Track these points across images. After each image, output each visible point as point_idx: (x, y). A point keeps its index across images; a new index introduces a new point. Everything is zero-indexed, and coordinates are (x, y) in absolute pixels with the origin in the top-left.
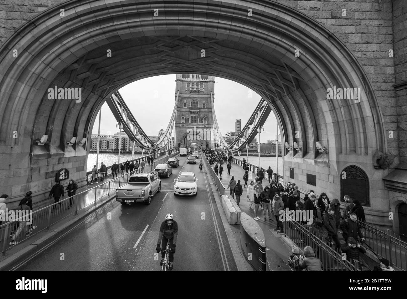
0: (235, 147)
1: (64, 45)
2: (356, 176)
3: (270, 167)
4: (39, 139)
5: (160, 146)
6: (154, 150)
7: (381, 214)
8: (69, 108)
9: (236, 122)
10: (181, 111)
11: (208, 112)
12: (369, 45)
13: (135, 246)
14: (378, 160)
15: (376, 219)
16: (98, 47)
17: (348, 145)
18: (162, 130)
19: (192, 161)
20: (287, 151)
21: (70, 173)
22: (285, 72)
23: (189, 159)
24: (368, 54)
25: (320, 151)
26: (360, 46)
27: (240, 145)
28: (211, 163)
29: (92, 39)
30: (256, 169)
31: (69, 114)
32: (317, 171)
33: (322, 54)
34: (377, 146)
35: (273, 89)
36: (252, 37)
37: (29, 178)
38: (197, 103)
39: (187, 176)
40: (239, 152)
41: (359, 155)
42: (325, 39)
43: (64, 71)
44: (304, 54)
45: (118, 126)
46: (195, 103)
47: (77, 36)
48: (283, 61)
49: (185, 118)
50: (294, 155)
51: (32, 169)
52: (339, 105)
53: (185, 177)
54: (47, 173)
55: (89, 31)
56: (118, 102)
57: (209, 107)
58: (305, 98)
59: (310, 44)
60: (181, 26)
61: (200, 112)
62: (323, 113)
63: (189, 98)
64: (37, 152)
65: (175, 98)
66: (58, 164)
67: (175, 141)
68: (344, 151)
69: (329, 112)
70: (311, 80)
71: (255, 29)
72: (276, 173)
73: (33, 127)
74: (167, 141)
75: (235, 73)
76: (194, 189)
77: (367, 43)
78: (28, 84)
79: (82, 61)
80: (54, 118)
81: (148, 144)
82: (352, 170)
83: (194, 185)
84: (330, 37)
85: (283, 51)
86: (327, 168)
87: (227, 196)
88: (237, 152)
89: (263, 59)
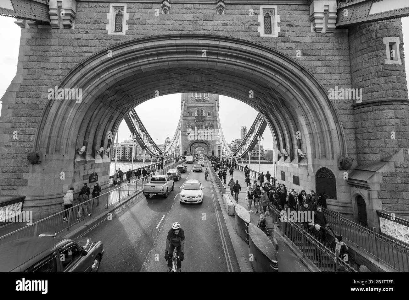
0: (239, 154)
1: (102, 78)
2: (326, 175)
3: (268, 172)
4: (79, 149)
5: (167, 154)
6: (162, 158)
7: (345, 205)
8: (99, 123)
9: (242, 130)
10: (186, 120)
11: (213, 120)
12: (332, 75)
13: (157, 228)
14: (341, 163)
15: (341, 208)
16: (125, 78)
17: (320, 152)
18: (168, 138)
19: (197, 169)
20: (279, 158)
21: (99, 176)
22: (272, 93)
23: (195, 167)
24: (332, 82)
25: (302, 156)
26: (326, 75)
27: (243, 152)
28: (216, 169)
29: (121, 73)
30: (257, 174)
31: (99, 129)
32: (300, 173)
33: (297, 81)
34: (340, 152)
35: (265, 105)
36: (243, 68)
37: (73, 179)
38: (202, 112)
39: (192, 184)
40: (242, 159)
41: (328, 159)
42: (298, 71)
43: (99, 97)
44: (284, 81)
45: (132, 136)
46: (200, 111)
47: (111, 72)
48: (269, 85)
49: (190, 126)
50: (284, 161)
51: (75, 172)
52: (312, 121)
53: (190, 185)
54: (84, 176)
55: (120, 67)
56: (132, 115)
57: (214, 115)
58: (289, 113)
59: (288, 74)
60: (188, 62)
61: (205, 120)
62: (302, 126)
63: (195, 107)
64: (79, 159)
65: (181, 107)
66: (91, 168)
67: (181, 148)
68: (317, 157)
69: (305, 125)
70: (291, 100)
71: (246, 63)
72: (273, 177)
73: (77, 140)
74: (174, 149)
75: (233, 92)
76: (200, 197)
77: (331, 73)
78: (75, 108)
79: (112, 89)
80: (89, 133)
81: (157, 152)
82: (323, 171)
83: (200, 192)
84: (302, 69)
85: (268, 79)
86: (306, 170)
87: (227, 195)
88: (240, 159)
89: (255, 83)
